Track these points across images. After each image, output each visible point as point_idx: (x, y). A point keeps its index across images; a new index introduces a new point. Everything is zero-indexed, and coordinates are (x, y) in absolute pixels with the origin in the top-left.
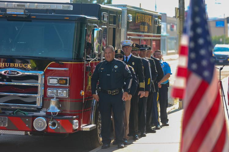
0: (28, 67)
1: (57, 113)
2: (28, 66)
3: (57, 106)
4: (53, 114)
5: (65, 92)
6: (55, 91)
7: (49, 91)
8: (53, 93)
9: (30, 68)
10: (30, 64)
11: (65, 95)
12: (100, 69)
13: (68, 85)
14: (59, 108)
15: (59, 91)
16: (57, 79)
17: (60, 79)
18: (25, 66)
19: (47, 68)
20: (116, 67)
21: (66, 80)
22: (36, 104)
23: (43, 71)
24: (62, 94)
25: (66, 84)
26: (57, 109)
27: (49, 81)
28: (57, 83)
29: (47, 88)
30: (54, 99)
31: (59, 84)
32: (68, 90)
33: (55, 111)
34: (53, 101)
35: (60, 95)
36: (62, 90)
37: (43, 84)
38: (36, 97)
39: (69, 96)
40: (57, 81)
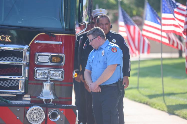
0: (7, 40)
1: (52, 101)
2: (7, 38)
3: (52, 91)
4: (46, 102)
5: (61, 73)
6: (46, 72)
7: (38, 71)
8: (43, 74)
9: (10, 40)
10: (10, 36)
11: (60, 77)
13: (63, 64)
14: (54, 94)
15: (52, 72)
16: (48, 56)
17: (52, 56)
18: (2, 38)
19: (34, 41)
20: (114, 41)
21: (61, 57)
22: (18, 89)
24: (55, 76)
25: (61, 62)
27: (38, 59)
28: (48, 61)
29: (36, 68)
30: (48, 82)
31: (51, 62)
32: (63, 70)
33: (49, 98)
34: (47, 85)
35: (52, 77)
36: (56, 70)
37: (27, 63)
38: (18, 80)
39: (64, 79)
40: (48, 58)
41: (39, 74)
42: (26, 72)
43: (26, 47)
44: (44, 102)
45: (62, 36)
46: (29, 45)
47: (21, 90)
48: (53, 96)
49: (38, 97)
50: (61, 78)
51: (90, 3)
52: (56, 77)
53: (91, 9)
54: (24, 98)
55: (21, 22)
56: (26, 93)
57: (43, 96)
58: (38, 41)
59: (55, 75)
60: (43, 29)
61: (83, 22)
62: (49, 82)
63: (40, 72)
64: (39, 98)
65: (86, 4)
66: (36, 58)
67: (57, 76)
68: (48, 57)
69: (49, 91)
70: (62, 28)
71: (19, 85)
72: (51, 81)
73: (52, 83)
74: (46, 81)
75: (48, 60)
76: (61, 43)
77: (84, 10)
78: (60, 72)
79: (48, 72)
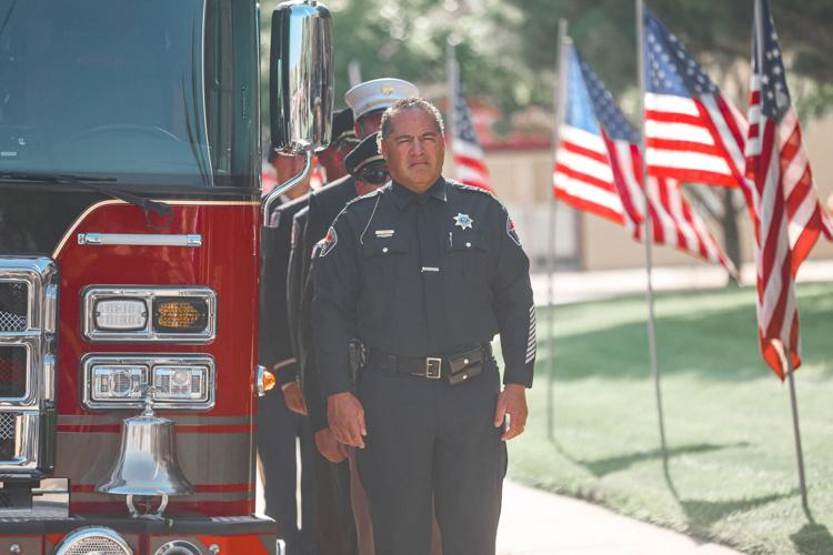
1: (164, 502)
3: (164, 459)
4: (141, 510)
5: (200, 373)
6: (137, 371)
7: (98, 371)
8: (124, 382)
11: (199, 395)
12: (371, 236)
13: (209, 333)
14: (176, 472)
15: (159, 372)
16: (142, 300)
17: (158, 301)
19: (74, 237)
20: (463, 220)
21: (199, 304)
22: (10, 456)
23: (50, 257)
24: (176, 390)
26: (167, 475)
27: (95, 314)
28: (142, 325)
29: (86, 359)
30: (144, 420)
31: (157, 328)
32: (211, 362)
33: (154, 490)
34: (142, 430)
35: (164, 395)
36: (180, 363)
37: (49, 334)
38: (11, 416)
39: (216, 401)
40: (143, 310)
41: (103, 382)
42: (43, 376)
43: (41, 266)
44: (132, 509)
45: (201, 207)
46: (55, 256)
47: (25, 461)
48: (171, 480)
49: (101, 489)
50: (203, 395)
51: (318, 59)
52: (181, 395)
53: (323, 86)
54: (41, 494)
55: (15, 154)
56: (46, 471)
57: (124, 483)
58: (92, 238)
59: (174, 384)
60: (115, 180)
61: (294, 144)
62: (151, 420)
63: (108, 372)
64: (105, 494)
65: (304, 60)
66: (88, 314)
67: (185, 389)
68: (141, 304)
69: (152, 457)
70: (197, 171)
71: (14, 435)
72: (159, 413)
73: (162, 421)
74: (135, 413)
75: (143, 319)
76: (196, 240)
77: (295, 92)
78: (198, 371)
79: (144, 372)
